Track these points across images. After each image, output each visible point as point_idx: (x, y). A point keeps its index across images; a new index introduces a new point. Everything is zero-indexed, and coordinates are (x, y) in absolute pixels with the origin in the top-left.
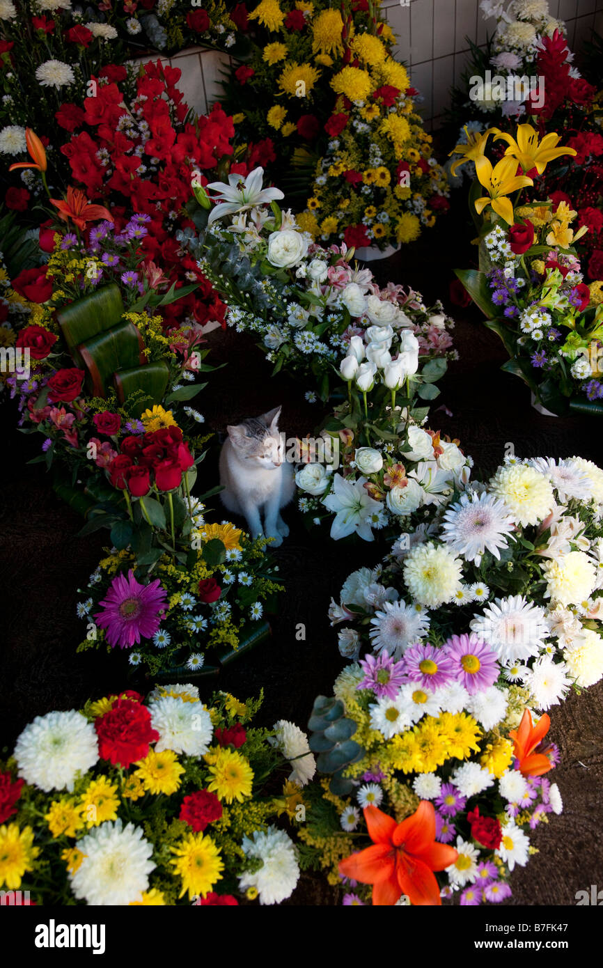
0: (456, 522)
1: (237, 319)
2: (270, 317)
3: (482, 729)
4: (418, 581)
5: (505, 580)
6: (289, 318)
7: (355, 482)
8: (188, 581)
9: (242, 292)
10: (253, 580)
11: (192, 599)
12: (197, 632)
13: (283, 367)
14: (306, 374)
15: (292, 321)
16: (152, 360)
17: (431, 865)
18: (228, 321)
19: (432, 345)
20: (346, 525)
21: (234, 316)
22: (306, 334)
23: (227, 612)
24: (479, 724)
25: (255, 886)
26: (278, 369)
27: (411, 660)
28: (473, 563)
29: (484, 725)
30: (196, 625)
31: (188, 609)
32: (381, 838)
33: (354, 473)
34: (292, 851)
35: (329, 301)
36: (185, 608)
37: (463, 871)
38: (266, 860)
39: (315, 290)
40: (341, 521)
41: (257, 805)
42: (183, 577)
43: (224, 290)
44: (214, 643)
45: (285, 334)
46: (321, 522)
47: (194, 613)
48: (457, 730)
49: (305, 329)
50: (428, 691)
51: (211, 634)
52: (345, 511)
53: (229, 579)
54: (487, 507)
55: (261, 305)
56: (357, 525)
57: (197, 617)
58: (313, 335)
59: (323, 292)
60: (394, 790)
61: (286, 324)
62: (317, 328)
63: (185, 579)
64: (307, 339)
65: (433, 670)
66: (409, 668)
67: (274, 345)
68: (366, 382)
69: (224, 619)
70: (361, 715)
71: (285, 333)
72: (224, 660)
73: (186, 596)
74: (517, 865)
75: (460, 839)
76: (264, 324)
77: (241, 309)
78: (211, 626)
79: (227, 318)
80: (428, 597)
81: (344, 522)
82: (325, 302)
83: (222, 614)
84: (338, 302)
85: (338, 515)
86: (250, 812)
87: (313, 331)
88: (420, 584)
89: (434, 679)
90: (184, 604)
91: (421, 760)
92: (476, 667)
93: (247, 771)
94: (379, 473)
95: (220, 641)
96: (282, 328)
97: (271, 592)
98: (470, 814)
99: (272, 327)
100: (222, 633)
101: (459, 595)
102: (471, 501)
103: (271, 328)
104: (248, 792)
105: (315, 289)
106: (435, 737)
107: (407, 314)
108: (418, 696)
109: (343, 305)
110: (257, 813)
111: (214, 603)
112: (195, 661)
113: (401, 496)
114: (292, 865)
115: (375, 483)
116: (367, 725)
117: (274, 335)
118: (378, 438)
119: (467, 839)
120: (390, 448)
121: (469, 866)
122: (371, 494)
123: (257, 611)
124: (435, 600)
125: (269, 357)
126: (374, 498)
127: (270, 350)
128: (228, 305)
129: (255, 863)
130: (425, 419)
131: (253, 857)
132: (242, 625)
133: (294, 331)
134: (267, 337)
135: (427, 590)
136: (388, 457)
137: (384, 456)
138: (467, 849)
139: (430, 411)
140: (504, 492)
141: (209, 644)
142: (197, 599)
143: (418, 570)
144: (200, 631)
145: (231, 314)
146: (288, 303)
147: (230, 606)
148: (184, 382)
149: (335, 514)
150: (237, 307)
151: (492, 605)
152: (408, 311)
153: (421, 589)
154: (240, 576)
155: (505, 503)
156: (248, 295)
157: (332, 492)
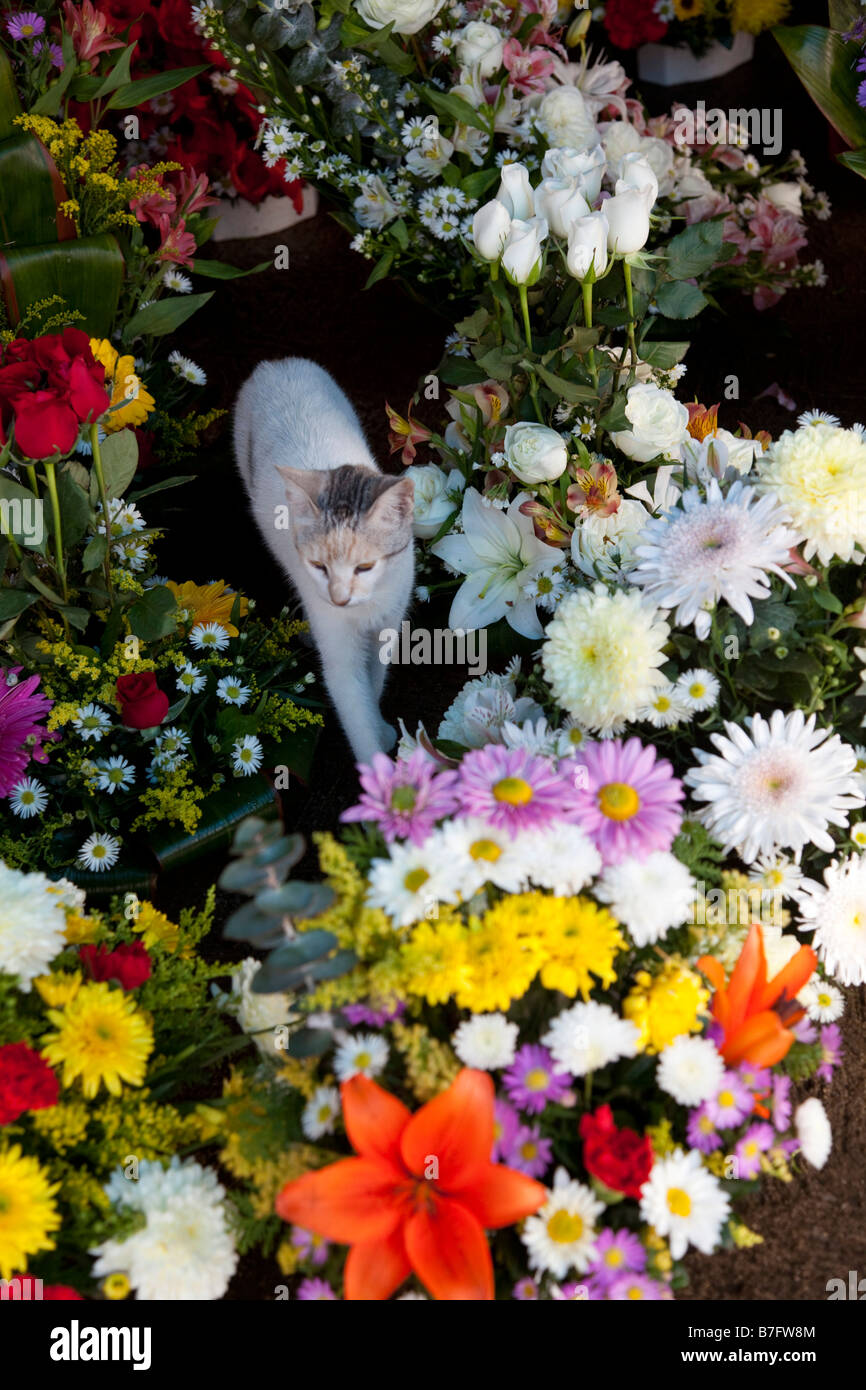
0: (664, 542)
1: (284, 148)
2: (368, 155)
3: (628, 937)
4: (569, 668)
5: (770, 675)
6: (410, 157)
7: (507, 504)
8: (95, 677)
9: (299, 89)
10: (251, 697)
11: (104, 718)
12: (111, 790)
13: (392, 270)
14: (452, 297)
15: (414, 163)
16: (83, 230)
17: (480, 1211)
18: (266, 156)
19: (756, 243)
20: (486, 602)
21: (278, 141)
22: (444, 192)
23: (180, 752)
24: (622, 927)
25: (125, 1272)
26: (380, 272)
27: (476, 775)
28: (691, 628)
29: (633, 929)
30: (111, 775)
31: (92, 737)
32: (376, 1148)
33: (507, 482)
34: (220, 1211)
35: (504, 120)
36: (86, 734)
37: (564, 1246)
38: (154, 1218)
39: (469, 90)
40: (475, 594)
41: (155, 1110)
42: (83, 666)
43: (260, 83)
44: (148, 817)
45: (400, 196)
46: (431, 595)
47: (102, 750)
48: (571, 933)
49: (440, 181)
50: (502, 836)
51: (142, 798)
52: (485, 574)
53: (191, 680)
54: (733, 511)
55: (348, 126)
56: (510, 604)
57: (112, 760)
58: (459, 196)
59: (490, 100)
60: (416, 1050)
61: (402, 171)
62: (471, 181)
63: (87, 671)
64: (445, 204)
65: (522, 795)
66: (468, 788)
67: (375, 220)
68: (523, 262)
69: (172, 767)
70: (348, 877)
71: (402, 190)
72: (166, 855)
73: (88, 711)
74: (692, 1249)
75: (561, 1175)
76: (350, 170)
77: (293, 129)
78: (142, 782)
79: (263, 147)
80: (588, 702)
81: (481, 597)
82: (491, 119)
83: (168, 754)
84: (527, 125)
85: (469, 580)
86: (139, 1123)
87: (459, 186)
88: (573, 675)
89: (520, 814)
90: (83, 727)
91: (472, 979)
92: (628, 807)
93: (139, 1031)
94: (557, 484)
95: (160, 816)
96: (395, 182)
97: (292, 727)
98: (586, 1120)
99: (371, 178)
100: (164, 795)
101: (661, 705)
102: (704, 500)
103: (368, 180)
104: (136, 1076)
105: (468, 88)
106: (510, 937)
107: (708, 177)
108: (482, 849)
109: (535, 132)
110: (152, 1126)
111: (154, 730)
112: (98, 852)
113: (606, 539)
114: (216, 1241)
115: (548, 506)
116: (360, 901)
117: (374, 195)
118: (560, 401)
119: (580, 1175)
120: (586, 428)
121: (578, 1237)
122: (539, 533)
123: (248, 755)
124: (604, 710)
125: (359, 243)
126: (545, 539)
127: (362, 230)
128: (267, 115)
129: (128, 1221)
130: (680, 371)
131: (127, 1208)
132: (215, 788)
133: (420, 185)
134: (359, 203)
135: (584, 689)
136: (582, 448)
137: (572, 449)
138: (574, 1199)
139: (689, 352)
140: (777, 479)
141: (137, 822)
142: (114, 718)
143: (571, 645)
144: (118, 790)
145: (269, 136)
146: (407, 119)
147: (186, 740)
148: (166, 293)
149: (462, 577)
150: (285, 122)
151: (732, 727)
152: (715, 171)
153: (574, 685)
154: (221, 683)
155: (779, 504)
156: (316, 101)
157: (458, 529)
